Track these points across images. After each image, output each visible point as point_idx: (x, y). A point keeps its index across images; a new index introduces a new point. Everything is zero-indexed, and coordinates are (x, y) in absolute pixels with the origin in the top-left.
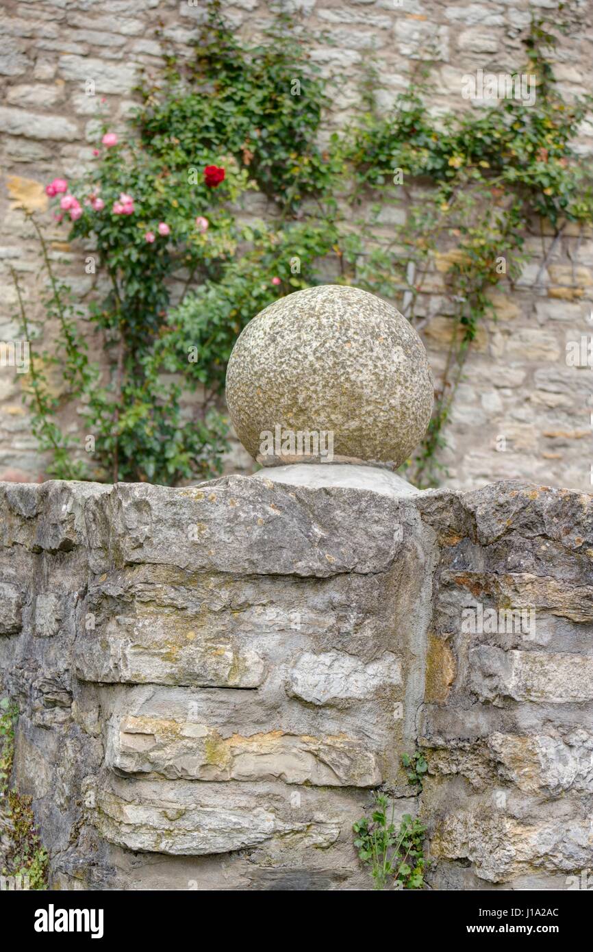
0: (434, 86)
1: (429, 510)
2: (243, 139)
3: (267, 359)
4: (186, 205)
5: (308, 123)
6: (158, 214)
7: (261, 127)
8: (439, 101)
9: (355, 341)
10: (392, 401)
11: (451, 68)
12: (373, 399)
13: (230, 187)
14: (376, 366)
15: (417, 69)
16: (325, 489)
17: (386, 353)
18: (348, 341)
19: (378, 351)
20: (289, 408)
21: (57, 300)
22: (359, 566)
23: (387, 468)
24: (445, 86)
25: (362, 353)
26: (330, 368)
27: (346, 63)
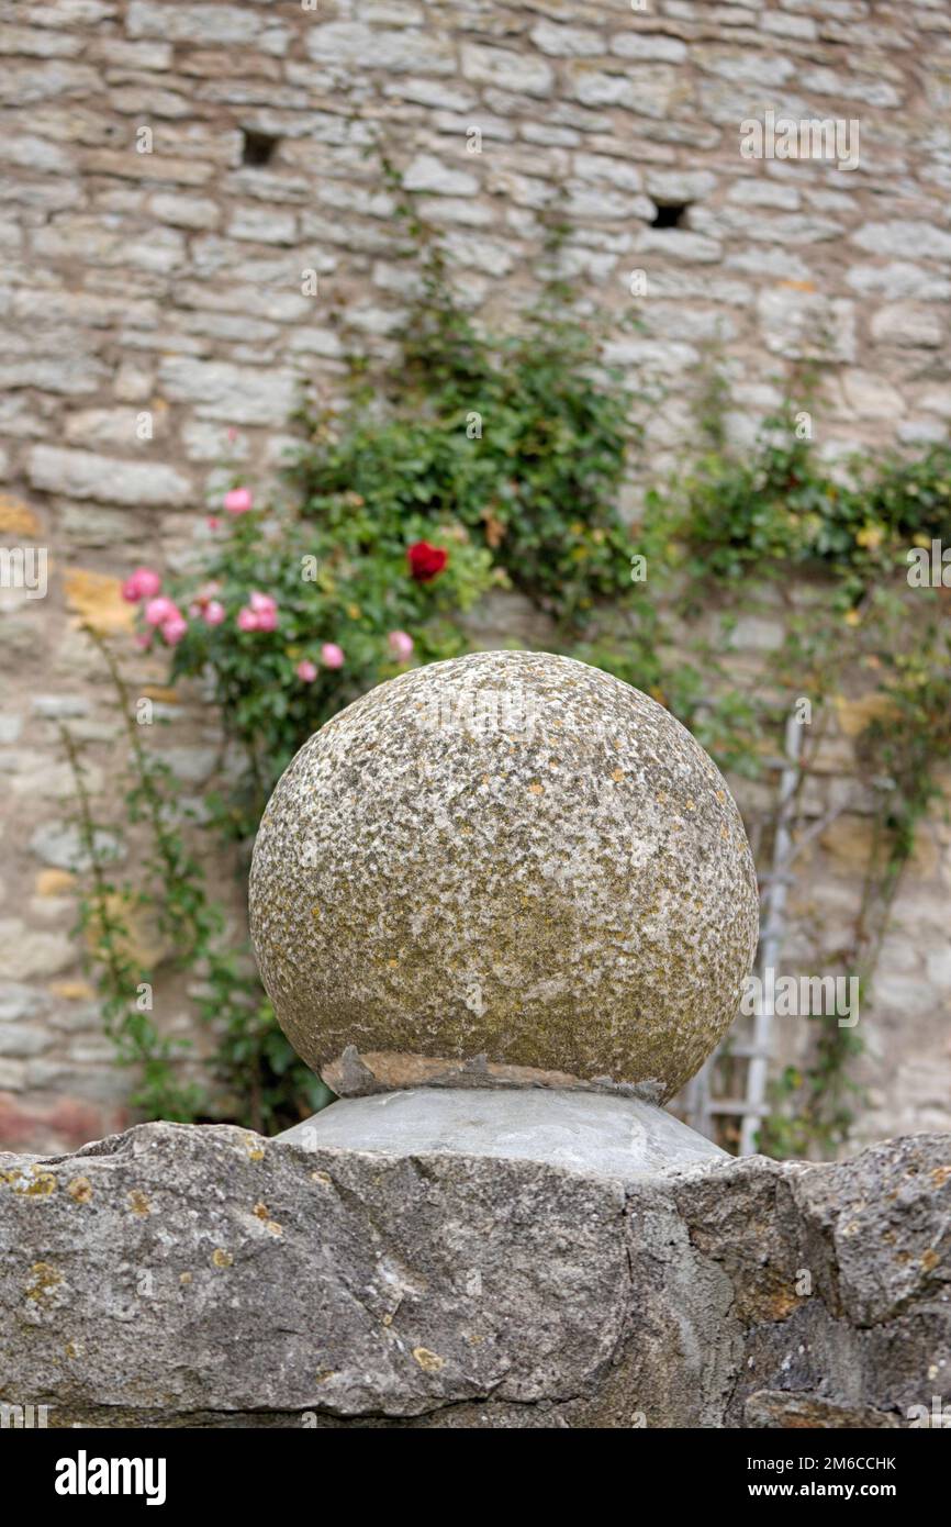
0: (829, 404)
1: (710, 1218)
2: (485, 500)
3: (335, 827)
4: (377, 614)
5: (602, 471)
6: (324, 629)
7: (518, 479)
8: (839, 431)
9: (552, 778)
10: (648, 929)
11: (858, 374)
12: (599, 923)
13: (460, 584)
14: (605, 842)
15: (797, 375)
16: (416, 1161)
17: (632, 808)
18: (535, 780)
19: (611, 802)
20: (389, 949)
21: (149, 789)
22: (512, 1380)
23: (642, 1096)
24: (849, 405)
25: (570, 808)
26: (488, 847)
27: (672, 367)
